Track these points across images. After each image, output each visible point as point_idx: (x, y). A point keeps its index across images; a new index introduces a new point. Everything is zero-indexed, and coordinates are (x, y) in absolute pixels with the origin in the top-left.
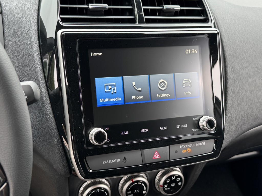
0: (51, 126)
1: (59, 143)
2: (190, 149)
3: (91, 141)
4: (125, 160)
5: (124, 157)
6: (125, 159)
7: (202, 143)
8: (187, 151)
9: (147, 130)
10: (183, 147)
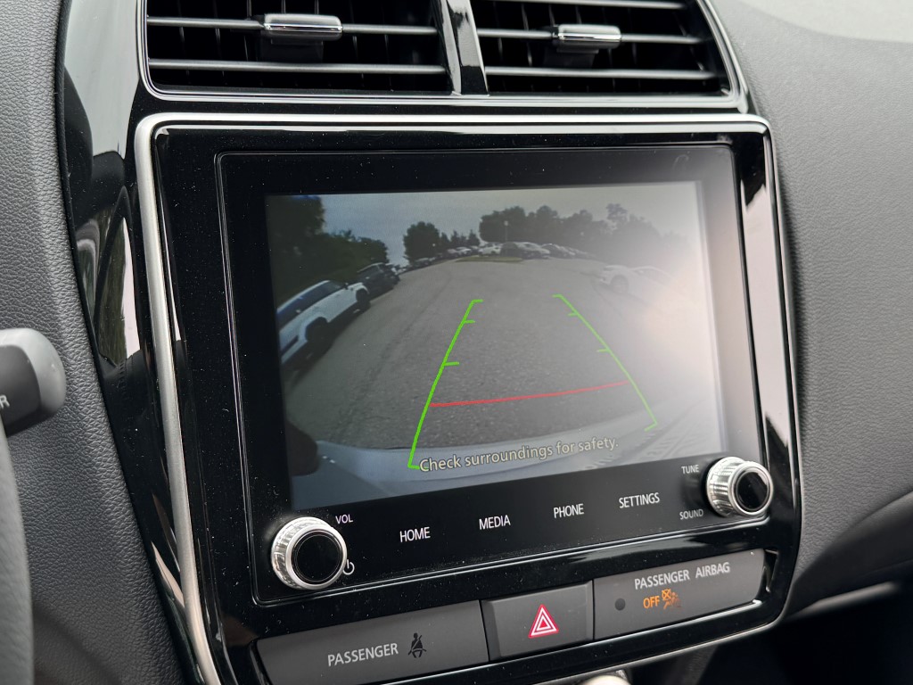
0: (109, 513)
1: (144, 587)
2: (674, 594)
3: (280, 574)
4: (420, 645)
5: (415, 635)
6: (417, 644)
7: (720, 565)
8: (661, 598)
9: (505, 521)
10: (644, 587)
